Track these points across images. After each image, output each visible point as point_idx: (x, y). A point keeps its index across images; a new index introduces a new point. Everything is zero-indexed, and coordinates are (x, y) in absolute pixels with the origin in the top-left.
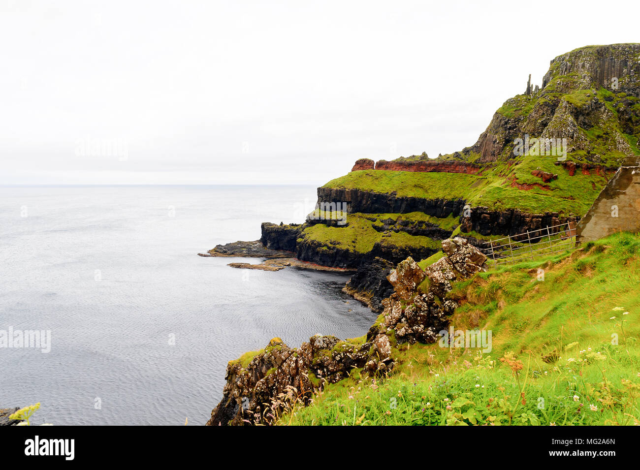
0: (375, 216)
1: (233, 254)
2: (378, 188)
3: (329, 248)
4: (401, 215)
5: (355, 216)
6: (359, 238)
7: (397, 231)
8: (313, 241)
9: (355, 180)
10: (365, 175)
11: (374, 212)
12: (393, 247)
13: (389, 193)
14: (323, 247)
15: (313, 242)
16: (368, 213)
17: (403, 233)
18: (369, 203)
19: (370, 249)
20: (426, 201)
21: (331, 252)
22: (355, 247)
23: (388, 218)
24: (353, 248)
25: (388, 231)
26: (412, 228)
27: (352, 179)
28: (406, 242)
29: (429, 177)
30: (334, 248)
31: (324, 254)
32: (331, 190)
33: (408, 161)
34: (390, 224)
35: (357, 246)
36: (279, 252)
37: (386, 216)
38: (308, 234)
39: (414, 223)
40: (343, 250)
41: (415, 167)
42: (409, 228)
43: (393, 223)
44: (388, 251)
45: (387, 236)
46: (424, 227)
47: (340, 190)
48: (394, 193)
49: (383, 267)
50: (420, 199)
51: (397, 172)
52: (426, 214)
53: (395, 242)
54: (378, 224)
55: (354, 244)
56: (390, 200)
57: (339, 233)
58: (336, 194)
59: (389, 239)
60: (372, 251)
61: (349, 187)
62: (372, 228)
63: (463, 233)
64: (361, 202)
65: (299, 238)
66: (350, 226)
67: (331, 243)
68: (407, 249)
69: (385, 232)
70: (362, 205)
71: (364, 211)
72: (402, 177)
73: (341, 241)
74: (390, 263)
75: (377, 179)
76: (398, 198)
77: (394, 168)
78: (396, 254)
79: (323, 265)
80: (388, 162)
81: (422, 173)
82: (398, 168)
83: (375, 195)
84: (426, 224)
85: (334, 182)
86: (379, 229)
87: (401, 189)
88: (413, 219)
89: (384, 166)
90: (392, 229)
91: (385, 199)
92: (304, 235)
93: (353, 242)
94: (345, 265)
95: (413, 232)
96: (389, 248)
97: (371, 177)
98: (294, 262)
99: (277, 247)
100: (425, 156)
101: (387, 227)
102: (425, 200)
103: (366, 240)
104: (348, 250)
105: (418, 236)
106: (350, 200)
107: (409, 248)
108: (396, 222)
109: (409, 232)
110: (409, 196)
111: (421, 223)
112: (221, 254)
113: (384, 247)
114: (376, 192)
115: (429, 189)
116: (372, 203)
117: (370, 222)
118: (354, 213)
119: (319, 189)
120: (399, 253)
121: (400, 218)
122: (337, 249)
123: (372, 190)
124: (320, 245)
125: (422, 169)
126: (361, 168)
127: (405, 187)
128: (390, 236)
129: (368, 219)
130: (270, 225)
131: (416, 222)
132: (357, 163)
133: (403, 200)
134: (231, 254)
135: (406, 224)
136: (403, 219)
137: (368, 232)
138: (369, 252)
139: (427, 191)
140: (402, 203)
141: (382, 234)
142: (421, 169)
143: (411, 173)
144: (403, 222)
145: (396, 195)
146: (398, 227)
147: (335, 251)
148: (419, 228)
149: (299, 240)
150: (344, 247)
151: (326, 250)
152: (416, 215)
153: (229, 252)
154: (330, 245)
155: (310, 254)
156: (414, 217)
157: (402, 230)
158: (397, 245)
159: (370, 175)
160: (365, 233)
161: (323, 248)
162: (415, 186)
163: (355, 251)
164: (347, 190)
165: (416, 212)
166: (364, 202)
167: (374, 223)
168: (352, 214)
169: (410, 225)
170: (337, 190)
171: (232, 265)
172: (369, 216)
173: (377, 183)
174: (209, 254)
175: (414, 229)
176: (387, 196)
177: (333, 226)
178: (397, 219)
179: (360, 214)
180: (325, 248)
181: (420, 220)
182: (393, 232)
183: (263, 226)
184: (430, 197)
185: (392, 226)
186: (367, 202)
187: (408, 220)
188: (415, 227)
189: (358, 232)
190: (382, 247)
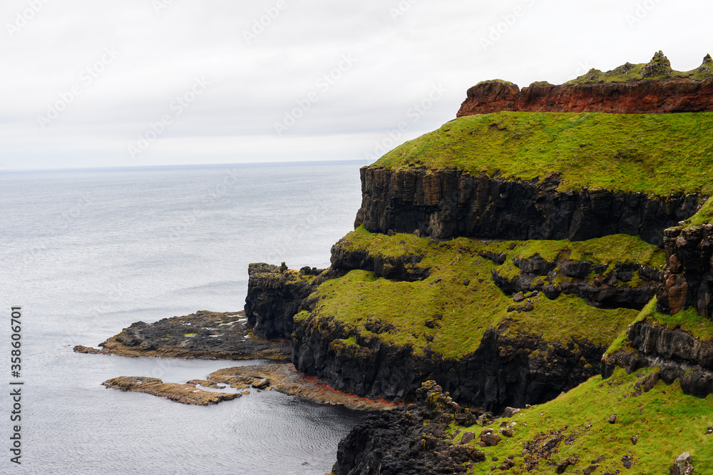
0: (500, 247)
1: (152, 348)
2: (515, 164)
3: (361, 341)
4: (570, 245)
5: (449, 247)
6: (449, 313)
7: (553, 295)
8: (327, 319)
9: (456, 144)
10: (486, 129)
11: (502, 236)
12: (533, 342)
13: (542, 180)
14: (346, 338)
15: (324, 323)
16: (489, 238)
17: (571, 301)
18: (488, 208)
19: (475, 347)
20: (647, 200)
21: (364, 352)
22: (430, 339)
23: (531, 254)
24: (424, 344)
25: (529, 293)
26: (598, 284)
27: (447, 140)
28: (575, 329)
29: (665, 127)
30: (374, 341)
31: (348, 360)
32: (389, 174)
33: (609, 81)
34: (537, 273)
35: (438, 336)
36: (274, 344)
37: (529, 249)
38: (324, 298)
39: (603, 269)
40: (394, 348)
41: (629, 99)
42: (589, 285)
43: (542, 268)
44: (518, 356)
45: (520, 310)
46: (635, 280)
47: (409, 174)
48: (554, 179)
49: (425, 417)
50: (628, 196)
51: (574, 117)
52: (643, 239)
53: (542, 327)
54: (508, 271)
55: (428, 331)
56: (542, 200)
57: (396, 299)
58: (400, 184)
59: (527, 317)
60: (476, 351)
61: (437, 163)
62: (492, 284)
64: (466, 205)
65: (303, 308)
66: (432, 278)
67: (368, 328)
68: (576, 351)
69: (517, 296)
70: (470, 214)
71: (476, 234)
72: (586, 130)
73: (395, 322)
74: (450, 406)
75: (518, 137)
76: (562, 194)
77: (570, 105)
78: (542, 364)
79: (345, 390)
80: (553, 87)
81: (647, 116)
82: (580, 103)
83: (504, 187)
84: (642, 274)
85: (399, 152)
86: (508, 287)
87: (576, 166)
88: (603, 258)
89: (543, 100)
90: (539, 287)
91: (530, 198)
92: (315, 301)
93: (429, 325)
94: (400, 393)
95: (601, 297)
96: (523, 347)
97: (502, 134)
98: (285, 375)
99: (271, 330)
100: (660, 62)
101: (527, 281)
102: (642, 197)
103: (468, 319)
104: (408, 349)
105: (616, 311)
106: (434, 202)
107: (581, 346)
108: (553, 266)
109: (590, 297)
110: (593, 188)
111: (626, 268)
112: (126, 350)
113: (507, 342)
114: (505, 176)
115: (661, 163)
116: (498, 210)
117: (489, 265)
118: (449, 238)
119: (364, 172)
120: (549, 360)
121: (565, 255)
122: (382, 345)
123: (498, 172)
124: (339, 332)
125: (650, 103)
126: (482, 108)
127: (587, 160)
128: (530, 309)
129: (484, 256)
131: (612, 267)
132: (472, 93)
133: (575, 198)
134: (149, 349)
135: (581, 271)
136: (575, 256)
137: (479, 294)
138: (470, 356)
139: (652, 171)
140: (573, 209)
141: (511, 302)
142: (645, 103)
143: (613, 118)
144: (573, 267)
145: (557, 184)
146: (556, 282)
147: (376, 350)
148: (621, 284)
149: (302, 315)
150: (398, 340)
151: (352, 347)
152: (613, 245)
153: (146, 343)
154: (364, 333)
155: (317, 356)
156: (608, 250)
157: (569, 290)
158: (546, 337)
159: (502, 126)
160: (470, 298)
161: (345, 341)
162: (621, 156)
163: (429, 353)
164: (429, 172)
165: (617, 236)
166: (475, 207)
167: (499, 268)
168: (442, 243)
169: (593, 275)
170: (401, 174)
172: (487, 248)
173: (515, 150)
174: (101, 348)
175: (605, 287)
176: (532, 189)
177: (388, 277)
178: (557, 258)
179: (463, 241)
180: (350, 342)
181: (623, 261)
182: (541, 296)
184: (658, 190)
185: (543, 278)
186: (483, 207)
187: (589, 259)
188: (606, 281)
189: (451, 294)
190: (502, 343)
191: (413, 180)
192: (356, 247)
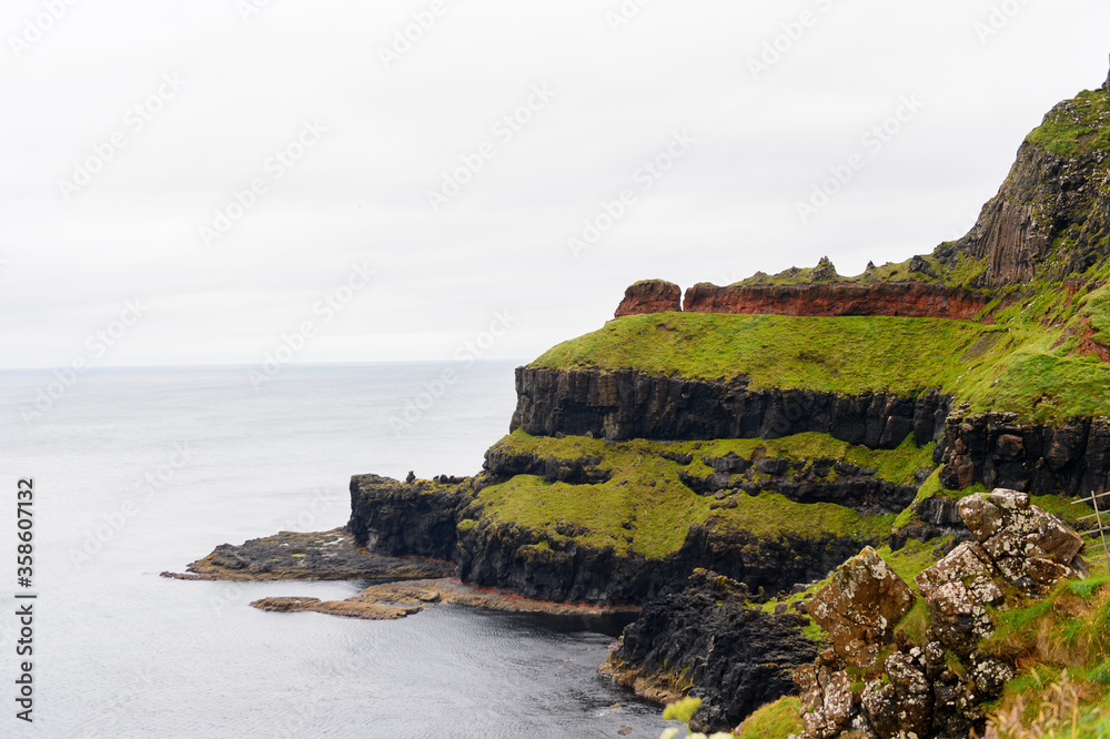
0: (686, 447)
1: (266, 570)
2: (695, 364)
3: (554, 545)
4: (764, 443)
5: (627, 449)
6: (643, 513)
7: (754, 492)
8: (507, 525)
9: (625, 344)
10: (653, 329)
11: (684, 436)
12: (743, 538)
13: (728, 379)
14: (536, 543)
15: (505, 529)
16: (667, 439)
17: (772, 497)
18: (668, 408)
19: (677, 546)
20: (836, 399)
21: (561, 556)
22: (630, 540)
23: (726, 452)
24: (625, 545)
25: (728, 491)
26: (798, 480)
27: (616, 340)
28: (782, 523)
29: (840, 330)
30: (569, 545)
31: (540, 565)
32: (555, 374)
33: (778, 283)
34: (732, 471)
35: (637, 537)
36: (405, 561)
37: (721, 448)
38: (491, 504)
39: (801, 465)
40: (594, 551)
41: (799, 302)
42: (789, 481)
43: (739, 466)
44: (730, 551)
45: (724, 507)
46: (832, 475)
47: (582, 374)
48: (742, 379)
49: (717, 598)
50: (818, 396)
51: (747, 318)
52: (836, 437)
53: (749, 522)
54: (698, 470)
55: (627, 533)
56: (730, 400)
57: (584, 502)
58: (572, 384)
59: (733, 514)
60: (681, 551)
61: (610, 363)
62: (680, 484)
63: (946, 491)
64: (644, 406)
65: (465, 517)
66: (616, 479)
67: (560, 532)
68: (786, 544)
69: (719, 494)
70: (648, 415)
71: (654, 435)
72: (764, 331)
73: (589, 524)
74: (738, 587)
75: (689, 338)
76: (753, 394)
77: (739, 307)
78: (755, 558)
79: (536, 598)
80: (719, 288)
81: (821, 319)
82: (748, 304)
83: (686, 387)
84: (838, 469)
85: (564, 349)
86: (701, 487)
87: (762, 366)
88: (801, 455)
89: (710, 300)
90: (738, 485)
91: (717, 397)
92: (480, 509)
93: (626, 526)
95: (801, 492)
96: (734, 543)
97: (672, 335)
98: (449, 589)
99: (399, 546)
100: (826, 268)
101: (723, 480)
102: (831, 397)
103: (662, 520)
104: (609, 551)
105: (817, 504)
106: (611, 403)
107: (790, 539)
108: (749, 464)
109: (790, 493)
110: (785, 388)
111: (823, 464)
112: (232, 573)
113: (718, 539)
114: (687, 376)
115: (843, 365)
116: (679, 410)
117: (674, 466)
118: (625, 439)
119: (520, 373)
120: (762, 554)
121: (761, 453)
122: (579, 549)
123: (676, 372)
124: (526, 537)
125: (821, 306)
126: (643, 307)
127: (773, 361)
128: (734, 506)
129: (666, 457)
130: (377, 482)
131: (810, 463)
132: (631, 293)
133: (766, 397)
134: (261, 572)
135: (779, 468)
136: (771, 453)
137: (668, 494)
138: (674, 555)
139: (836, 371)
140: (765, 408)
141: (711, 499)
142: (815, 306)
143: (788, 319)
144: (771, 464)
145: (747, 384)
146: (756, 479)
147: (573, 554)
148: (819, 479)
149: (464, 524)
150: (599, 542)
151: (545, 551)
152: (808, 442)
153: (253, 565)
154: (557, 537)
155: (499, 565)
156: (803, 447)
157: (769, 487)
158: (755, 532)
159: (671, 326)
160: (659, 499)
161: (535, 547)
162: (802, 357)
163: (632, 554)
164: (603, 373)
165: (808, 433)
166: (654, 406)
167: (686, 468)
168: (620, 444)
169: (791, 471)
170: (573, 375)
171: (267, 605)
172: (669, 449)
173: (690, 350)
174: (190, 573)
175: (804, 482)
176: (719, 388)
177: (565, 481)
178: (753, 456)
179: (643, 443)
180: (542, 547)
181: (820, 457)
182: (741, 495)
183: (355, 485)
184: (848, 389)
185: (740, 476)
186: (663, 407)
187: (785, 456)
188: (805, 477)
189: (639, 495)
190: (712, 540)
191: (585, 380)
192: (518, 451)
